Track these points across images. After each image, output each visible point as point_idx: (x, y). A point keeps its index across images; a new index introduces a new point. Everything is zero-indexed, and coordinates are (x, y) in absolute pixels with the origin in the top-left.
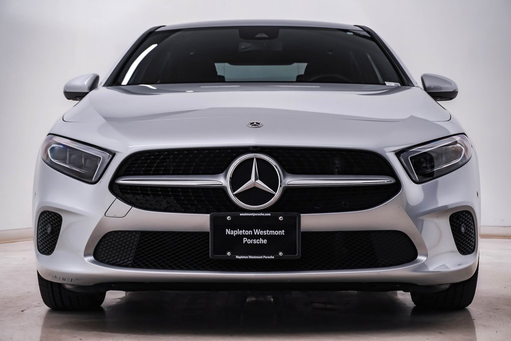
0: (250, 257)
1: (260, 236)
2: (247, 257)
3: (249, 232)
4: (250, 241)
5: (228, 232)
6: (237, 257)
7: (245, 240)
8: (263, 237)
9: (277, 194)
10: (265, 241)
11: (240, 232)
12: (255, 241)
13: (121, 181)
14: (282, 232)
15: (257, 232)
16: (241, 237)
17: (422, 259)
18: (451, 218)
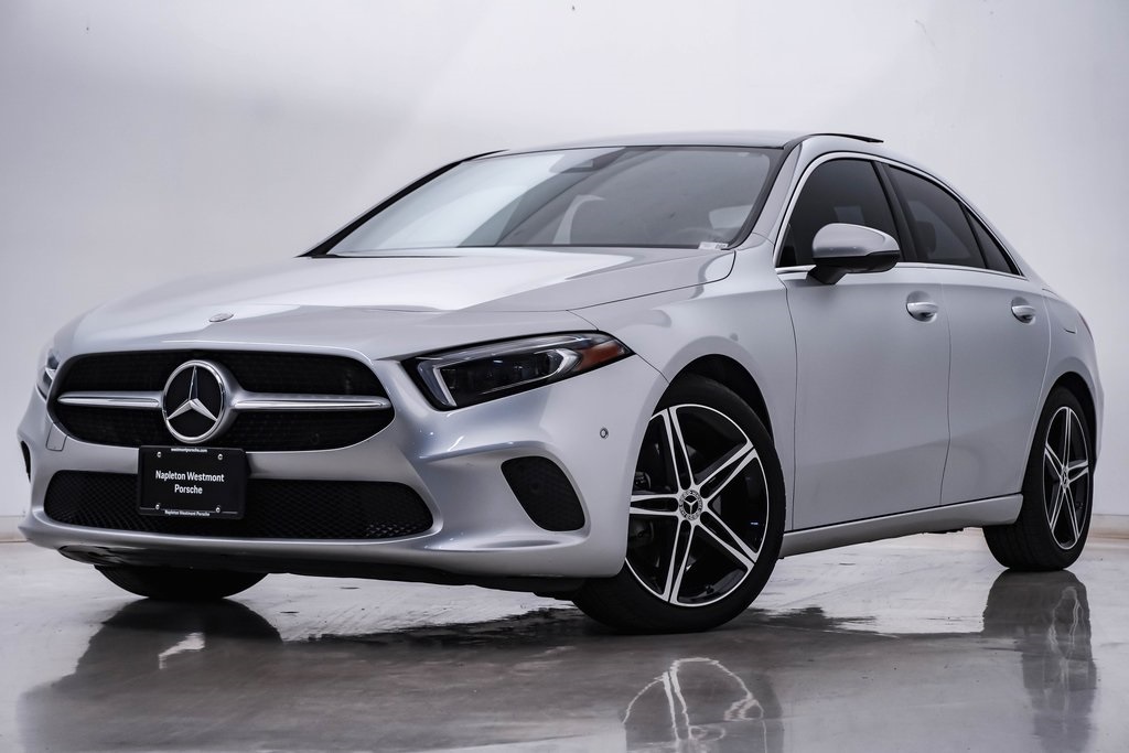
0: (182, 513)
1: (190, 483)
2: (177, 513)
3: (181, 477)
4: (182, 490)
5: (159, 474)
6: (166, 512)
7: (177, 487)
8: (199, 484)
9: (220, 422)
10: (200, 490)
11: (172, 476)
12: (189, 490)
14: (221, 478)
15: (192, 476)
16: (172, 482)
17: (437, 528)
18: (506, 467)
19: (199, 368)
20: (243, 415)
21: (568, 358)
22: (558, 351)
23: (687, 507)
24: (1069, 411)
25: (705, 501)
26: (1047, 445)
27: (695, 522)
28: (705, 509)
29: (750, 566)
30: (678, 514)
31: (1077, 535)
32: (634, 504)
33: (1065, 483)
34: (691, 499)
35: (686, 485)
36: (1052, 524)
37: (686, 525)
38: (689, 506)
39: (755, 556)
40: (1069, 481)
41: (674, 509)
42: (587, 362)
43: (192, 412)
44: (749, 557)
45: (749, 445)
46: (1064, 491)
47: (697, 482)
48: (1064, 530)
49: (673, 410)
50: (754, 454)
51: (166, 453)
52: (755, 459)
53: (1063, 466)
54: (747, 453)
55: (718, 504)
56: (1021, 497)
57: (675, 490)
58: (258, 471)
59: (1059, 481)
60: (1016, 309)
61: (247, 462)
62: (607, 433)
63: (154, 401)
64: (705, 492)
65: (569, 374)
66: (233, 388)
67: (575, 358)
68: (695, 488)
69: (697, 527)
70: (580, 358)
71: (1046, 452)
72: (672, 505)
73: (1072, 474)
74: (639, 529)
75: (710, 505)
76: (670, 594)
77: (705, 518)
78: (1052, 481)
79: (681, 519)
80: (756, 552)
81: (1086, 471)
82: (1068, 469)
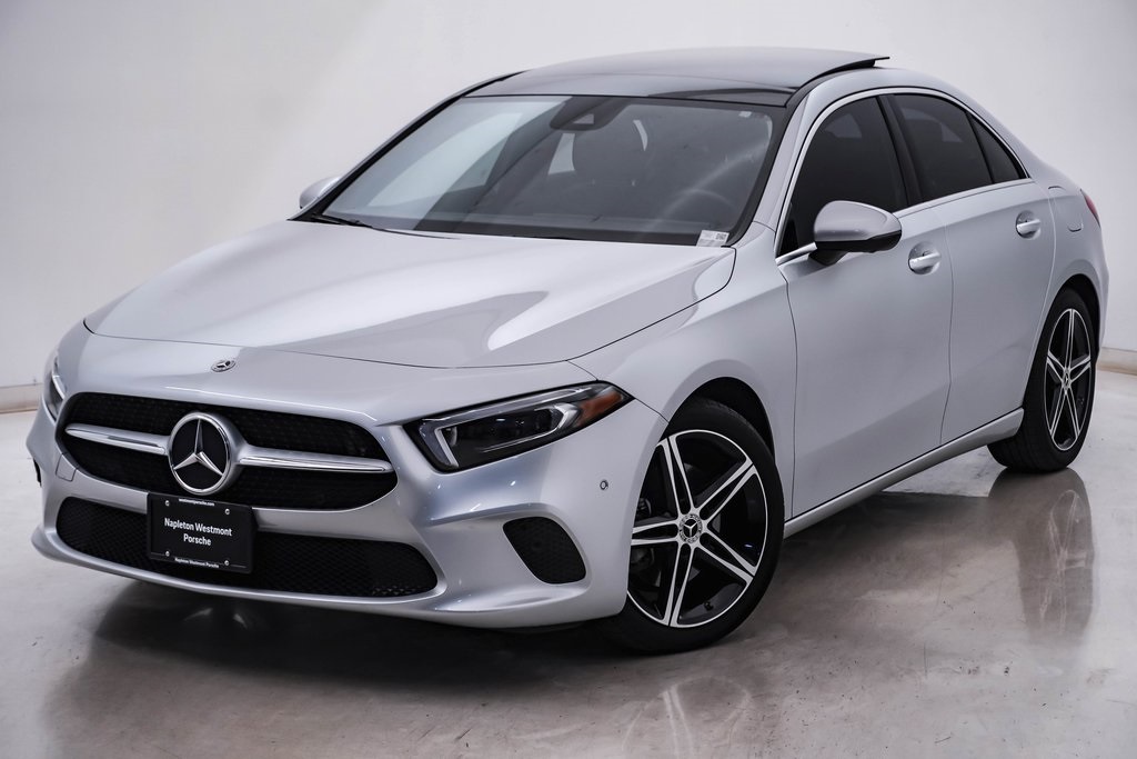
0: (191, 562)
1: (200, 534)
2: (187, 562)
3: (190, 527)
4: (191, 540)
5: (167, 522)
6: (176, 559)
7: (186, 537)
8: (208, 536)
9: (225, 476)
10: (208, 542)
11: (180, 525)
12: (198, 541)
13: (79, 432)
14: (228, 532)
15: (200, 528)
16: (181, 532)
17: (440, 590)
18: (508, 529)
19: (204, 422)
20: (248, 471)
21: (567, 412)
22: (557, 407)
23: (686, 531)
24: (1073, 312)
25: (705, 523)
26: (1049, 353)
27: (695, 544)
28: (705, 530)
29: (749, 580)
30: (679, 539)
31: (1077, 432)
32: (636, 536)
33: (1066, 385)
34: (690, 522)
35: (685, 509)
36: (1052, 432)
37: (686, 548)
38: (688, 530)
39: (753, 570)
40: (1071, 381)
41: (674, 535)
42: (587, 416)
43: (198, 465)
44: (747, 571)
45: (749, 462)
46: (1066, 393)
47: (696, 505)
48: (1065, 431)
49: (673, 438)
50: (754, 471)
51: (174, 503)
52: (755, 475)
53: (1064, 369)
54: (747, 470)
55: (717, 526)
56: (1022, 410)
57: (675, 516)
58: (264, 523)
59: (1061, 384)
60: (1022, 227)
61: (253, 516)
62: (607, 485)
63: (160, 446)
64: (704, 514)
65: (570, 430)
66: (238, 442)
67: (575, 412)
68: (695, 511)
69: (697, 549)
70: (580, 413)
71: (1048, 361)
72: (672, 531)
73: (1073, 374)
74: (640, 556)
75: (710, 526)
76: (671, 618)
77: (705, 539)
78: (1054, 385)
79: (681, 543)
80: (754, 565)
81: (1089, 366)
82: (1070, 370)
